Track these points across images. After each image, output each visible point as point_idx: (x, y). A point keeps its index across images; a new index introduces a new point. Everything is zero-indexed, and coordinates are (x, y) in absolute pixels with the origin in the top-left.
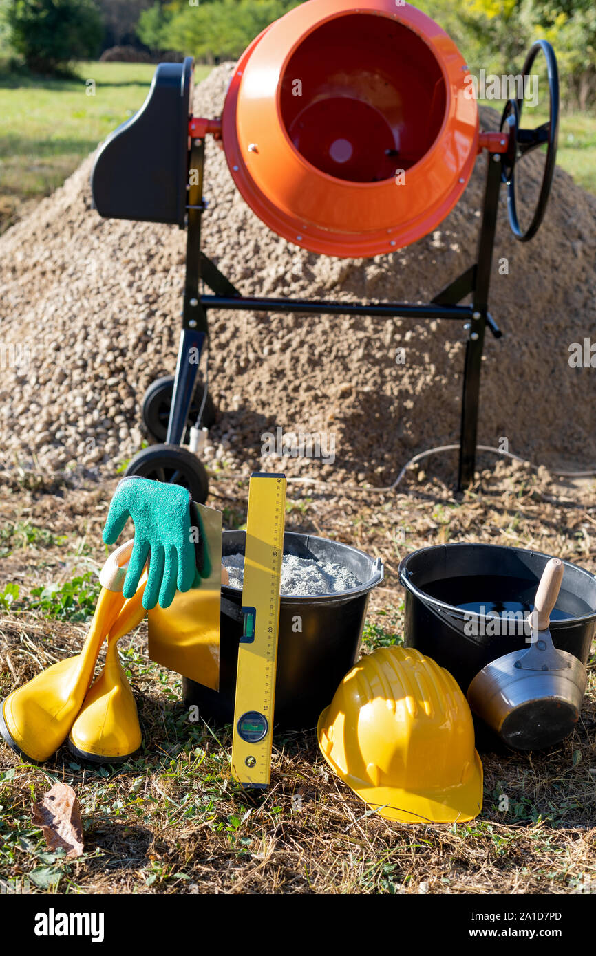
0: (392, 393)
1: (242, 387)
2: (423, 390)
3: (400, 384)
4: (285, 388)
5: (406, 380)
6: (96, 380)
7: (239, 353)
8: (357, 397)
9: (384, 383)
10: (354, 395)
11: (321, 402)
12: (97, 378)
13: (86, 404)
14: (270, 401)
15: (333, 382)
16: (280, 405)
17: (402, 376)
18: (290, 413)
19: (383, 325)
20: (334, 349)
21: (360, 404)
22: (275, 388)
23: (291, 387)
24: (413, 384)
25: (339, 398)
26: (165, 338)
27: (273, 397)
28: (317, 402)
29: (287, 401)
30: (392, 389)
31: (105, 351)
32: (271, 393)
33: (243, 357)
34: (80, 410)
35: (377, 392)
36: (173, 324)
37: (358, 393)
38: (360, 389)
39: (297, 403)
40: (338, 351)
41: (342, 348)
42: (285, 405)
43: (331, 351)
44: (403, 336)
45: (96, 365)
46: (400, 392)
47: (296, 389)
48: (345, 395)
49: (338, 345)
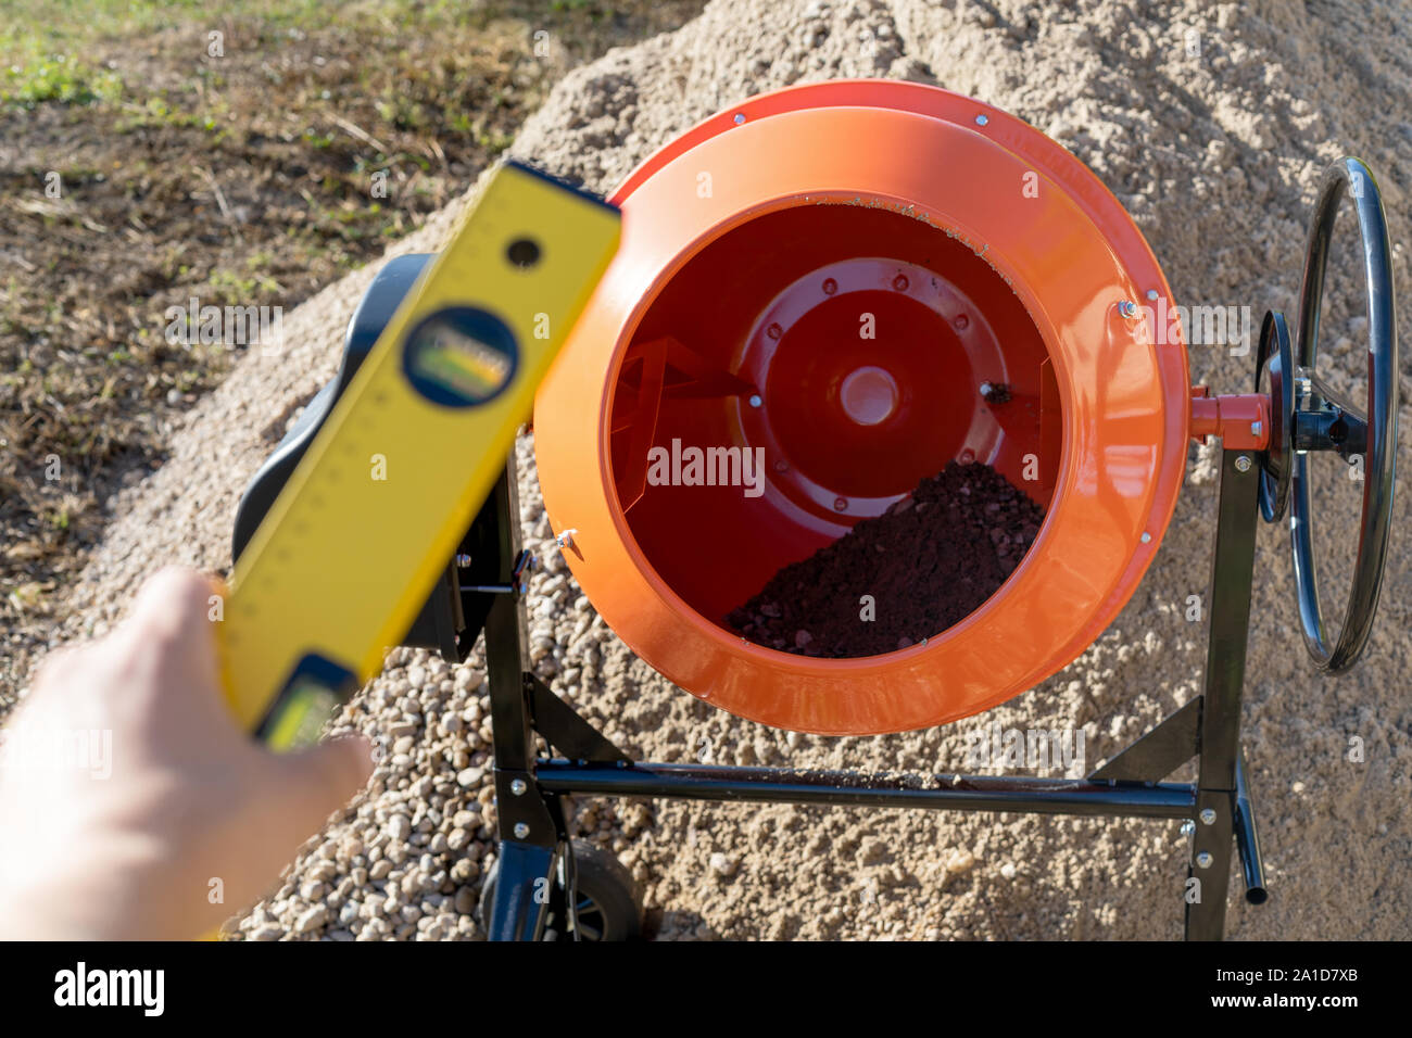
0: (1068, 883)
1: (736, 822)
2: (1143, 878)
3: (1090, 856)
4: (824, 845)
5: (1103, 846)
6: (437, 772)
7: (734, 734)
8: (982, 894)
9: (1051, 851)
10: (976, 887)
11: (900, 898)
12: (440, 762)
13: (409, 832)
14: (790, 877)
15: (933, 840)
16: (811, 890)
17: (1097, 834)
18: (828, 918)
19: (1057, 694)
20: (942, 749)
21: (989, 913)
22: (804, 840)
23: (837, 843)
24: (1121, 857)
25: (941, 892)
26: (588, 672)
27: (796, 868)
28: (891, 898)
29: (824, 882)
30: (1067, 871)
31: (463, 693)
32: (793, 857)
33: (742, 745)
34: (393, 851)
35: (1031, 879)
36: (607, 639)
37: (985, 882)
38: (990, 872)
39: (847, 891)
40: (949, 757)
41: (959, 750)
42: (820, 891)
43: (933, 756)
44: (1106, 726)
45: (441, 731)
46: (1087, 878)
47: (849, 850)
48: (955, 883)
49: (952, 740)
